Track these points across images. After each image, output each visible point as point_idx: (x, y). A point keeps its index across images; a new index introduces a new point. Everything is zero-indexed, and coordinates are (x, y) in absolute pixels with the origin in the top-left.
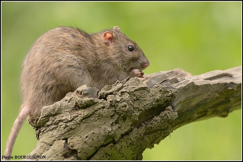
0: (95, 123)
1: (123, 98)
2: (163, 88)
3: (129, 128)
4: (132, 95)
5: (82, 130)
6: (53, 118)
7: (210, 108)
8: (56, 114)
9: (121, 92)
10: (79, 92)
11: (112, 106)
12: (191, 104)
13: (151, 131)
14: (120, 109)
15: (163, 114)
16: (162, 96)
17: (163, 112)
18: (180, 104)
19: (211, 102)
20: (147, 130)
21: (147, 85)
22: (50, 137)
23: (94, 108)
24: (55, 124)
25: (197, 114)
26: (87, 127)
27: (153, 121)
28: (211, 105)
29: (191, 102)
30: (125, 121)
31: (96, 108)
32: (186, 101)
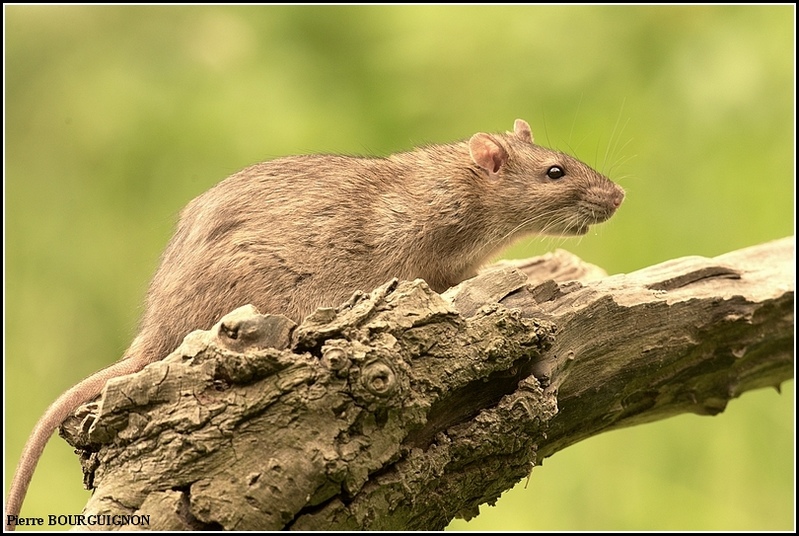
0: (281, 433)
1: (376, 349)
2: (510, 317)
3: (395, 449)
4: (406, 339)
5: (239, 456)
6: (141, 418)
7: (665, 382)
8: (152, 404)
9: (370, 329)
10: (229, 329)
11: (341, 378)
12: (602, 369)
13: (470, 460)
14: (364, 385)
15: (508, 403)
16: (505, 342)
17: (508, 398)
18: (565, 368)
19: (668, 363)
20: (456, 455)
21: (457, 308)
22: (132, 482)
23: (278, 384)
24: (149, 436)
25: (623, 404)
26: (256, 446)
27: (475, 425)
28: (671, 375)
29: (601, 362)
30: (382, 427)
31: (285, 384)
32: (587, 359)
